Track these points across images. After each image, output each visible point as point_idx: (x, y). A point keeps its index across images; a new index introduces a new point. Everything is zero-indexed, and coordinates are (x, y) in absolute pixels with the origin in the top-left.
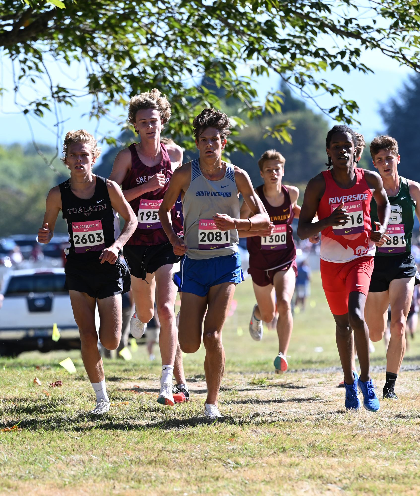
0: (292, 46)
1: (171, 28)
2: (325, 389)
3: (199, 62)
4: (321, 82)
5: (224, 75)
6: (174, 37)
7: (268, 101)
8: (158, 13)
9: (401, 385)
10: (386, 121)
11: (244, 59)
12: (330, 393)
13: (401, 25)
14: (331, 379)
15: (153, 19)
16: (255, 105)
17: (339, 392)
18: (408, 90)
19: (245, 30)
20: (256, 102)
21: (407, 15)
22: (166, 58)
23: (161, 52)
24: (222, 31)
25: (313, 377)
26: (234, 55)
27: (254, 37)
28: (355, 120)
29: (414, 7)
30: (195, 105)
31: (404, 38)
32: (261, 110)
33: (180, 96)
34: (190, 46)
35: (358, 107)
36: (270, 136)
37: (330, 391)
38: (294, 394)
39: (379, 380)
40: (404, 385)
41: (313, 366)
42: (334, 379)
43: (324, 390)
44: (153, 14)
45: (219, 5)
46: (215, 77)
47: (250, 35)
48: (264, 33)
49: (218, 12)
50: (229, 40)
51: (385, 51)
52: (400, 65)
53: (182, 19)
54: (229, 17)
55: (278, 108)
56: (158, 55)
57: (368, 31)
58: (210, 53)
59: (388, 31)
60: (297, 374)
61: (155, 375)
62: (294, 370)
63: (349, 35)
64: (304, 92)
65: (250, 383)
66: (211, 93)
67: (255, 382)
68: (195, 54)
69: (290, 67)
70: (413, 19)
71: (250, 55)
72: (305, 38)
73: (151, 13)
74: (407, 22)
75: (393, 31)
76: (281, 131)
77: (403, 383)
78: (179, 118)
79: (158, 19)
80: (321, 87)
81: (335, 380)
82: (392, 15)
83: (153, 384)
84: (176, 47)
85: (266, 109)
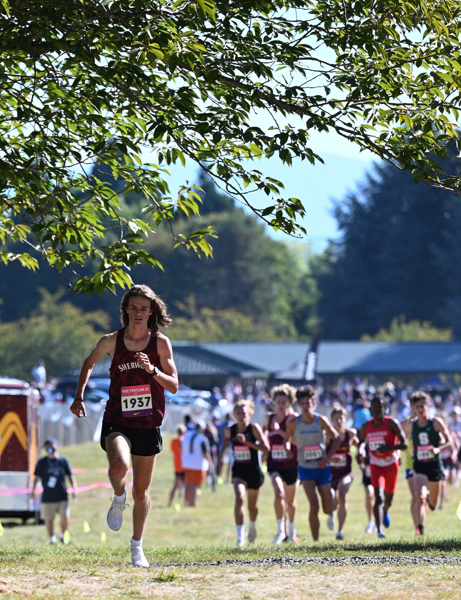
0: (216, 124)
1: (53, 97)
2: (257, 588)
3: (89, 143)
4: (253, 173)
5: (123, 162)
6: (56, 109)
7: (182, 198)
8: (34, 77)
9: (360, 582)
10: (342, 226)
11: (151, 141)
12: (264, 593)
13: (362, 96)
14: (266, 574)
15: (28, 84)
16: (165, 203)
17: (276, 592)
18: (373, 182)
19: (152, 101)
20: (165, 199)
21: (371, 82)
22: (45, 137)
23: (38, 129)
24: (121, 101)
25: (241, 572)
26: (137, 135)
27: (165, 111)
28: (298, 226)
29: (381, 71)
30: (83, 203)
31: (366, 113)
32: (172, 210)
33: (64, 189)
34: (78, 122)
35: (303, 209)
36: (184, 246)
37: (263, 590)
38: (216, 594)
39: (331, 575)
40: (364, 583)
41: (242, 557)
42: (269, 575)
43: (255, 589)
44: (29, 78)
45: (117, 67)
46: (111, 164)
47: (158, 108)
48: (178, 105)
49: (116, 76)
50: (131, 114)
51: (341, 131)
52: (361, 150)
53: (67, 85)
54: (130, 83)
55: (196, 208)
56: (34, 134)
57: (319, 103)
58: (105, 131)
59: (345, 104)
60: (219, 567)
61: (27, 567)
62: (215, 562)
63: (293, 108)
64: (230, 185)
65: (156, 579)
66: (105, 185)
67: (162, 577)
68: (85, 133)
69: (212, 153)
70: (380, 87)
71: (158, 134)
72: (233, 112)
73: (26, 76)
74: (372, 92)
75: (351, 103)
76: (199, 240)
77: (363, 581)
78: (62, 219)
79: (34, 84)
80: (252, 180)
81: (271, 575)
82: (351, 81)
83: (25, 580)
84: (59, 123)
85: (179, 208)
